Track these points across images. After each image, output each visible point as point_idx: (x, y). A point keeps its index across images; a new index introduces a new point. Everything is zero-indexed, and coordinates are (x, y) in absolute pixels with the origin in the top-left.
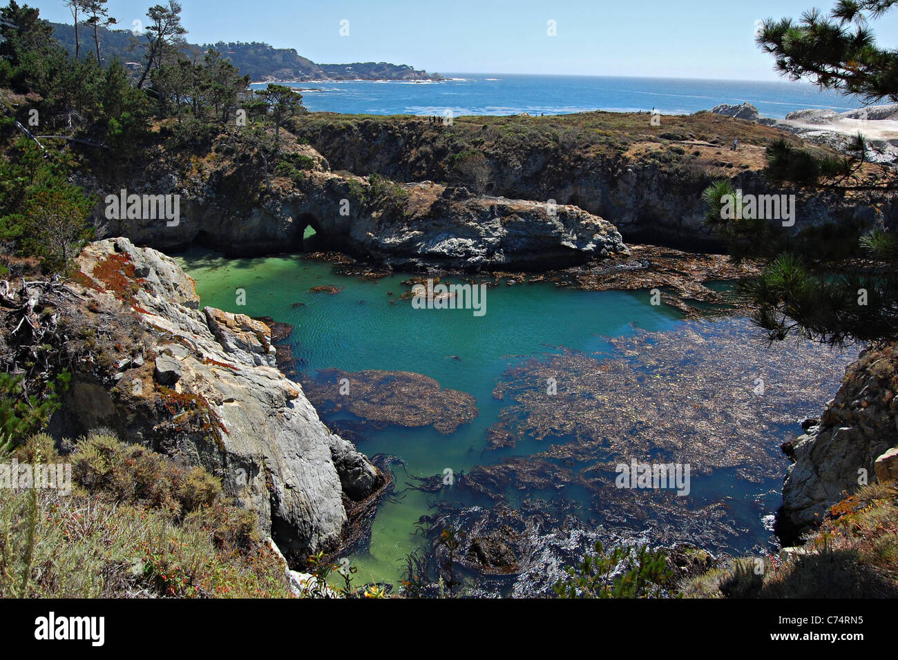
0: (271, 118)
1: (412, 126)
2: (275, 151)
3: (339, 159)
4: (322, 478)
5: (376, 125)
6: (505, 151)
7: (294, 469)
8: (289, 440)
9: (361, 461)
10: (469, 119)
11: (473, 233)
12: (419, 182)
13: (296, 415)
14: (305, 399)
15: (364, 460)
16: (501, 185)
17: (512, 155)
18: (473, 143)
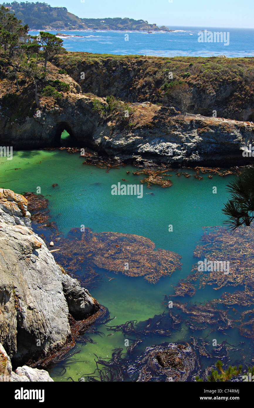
0: (41, 55)
1: (140, 63)
2: (43, 78)
3: (89, 85)
4: (55, 303)
5: (115, 62)
6: (205, 82)
7: (35, 297)
8: (33, 276)
9: (83, 293)
10: (180, 59)
11: (176, 139)
12: (141, 102)
13: (39, 259)
14: (46, 249)
15: (85, 293)
16: (200, 106)
17: (209, 85)
18: (182, 76)
